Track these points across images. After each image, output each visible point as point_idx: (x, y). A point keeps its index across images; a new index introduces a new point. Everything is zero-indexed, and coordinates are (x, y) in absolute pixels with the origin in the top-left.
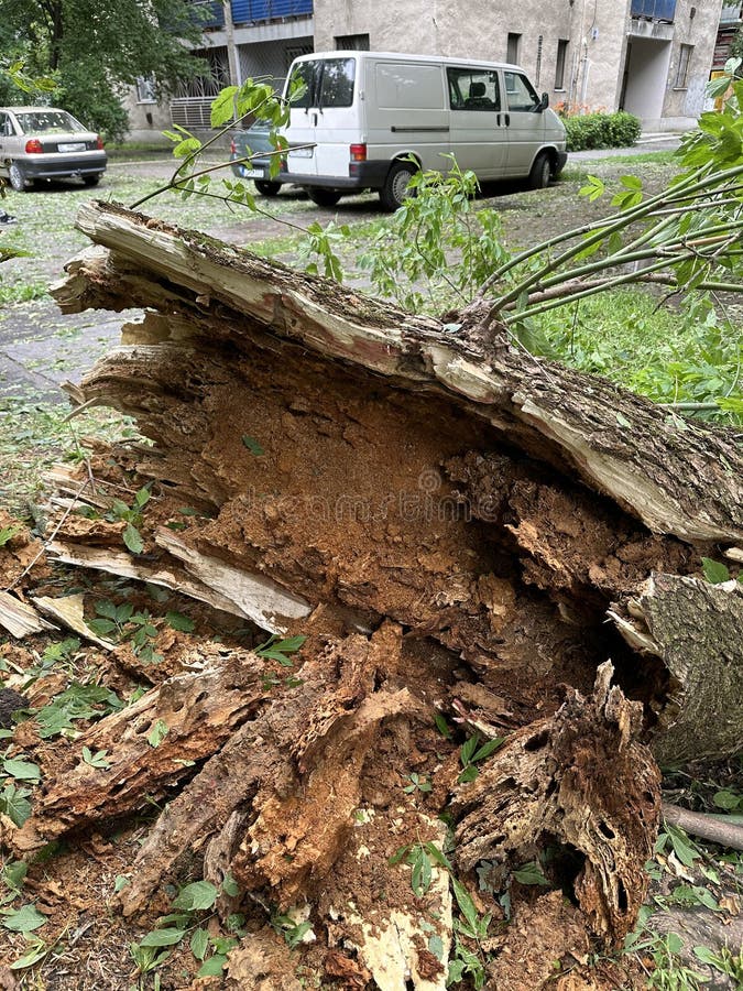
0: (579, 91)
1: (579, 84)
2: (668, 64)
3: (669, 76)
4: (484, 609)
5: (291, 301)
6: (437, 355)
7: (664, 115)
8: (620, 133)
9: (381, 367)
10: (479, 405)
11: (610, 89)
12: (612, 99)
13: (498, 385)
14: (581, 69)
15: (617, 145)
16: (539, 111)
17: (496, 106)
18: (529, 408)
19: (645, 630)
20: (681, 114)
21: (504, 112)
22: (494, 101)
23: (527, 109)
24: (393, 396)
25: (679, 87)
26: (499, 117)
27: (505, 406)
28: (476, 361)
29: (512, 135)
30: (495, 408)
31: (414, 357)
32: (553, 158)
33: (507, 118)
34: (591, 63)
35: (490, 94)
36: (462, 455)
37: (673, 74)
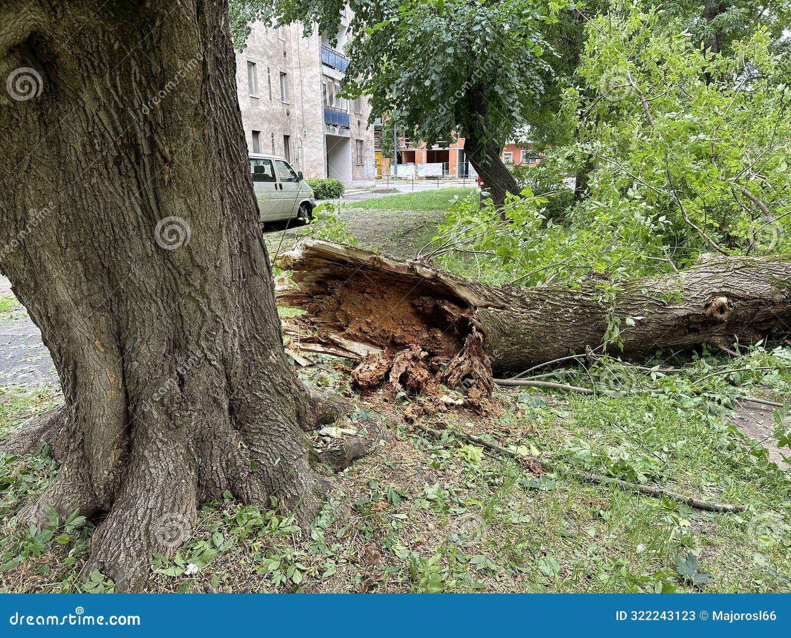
0: (301, 164)
1: (300, 161)
2: (350, 151)
3: (353, 157)
4: (434, 337)
5: (379, 259)
6: (418, 268)
7: (354, 179)
8: (333, 190)
9: (403, 272)
10: (429, 279)
11: (320, 164)
12: (322, 170)
13: (434, 273)
14: (300, 153)
15: (332, 197)
16: (297, 181)
17: (273, 179)
18: (442, 277)
19: (479, 321)
20: (363, 178)
21: (278, 182)
22: (271, 176)
23: (290, 180)
24: (398, 284)
25: (360, 163)
26: (276, 185)
27: (435, 278)
28: (428, 268)
29: (285, 195)
30: (432, 280)
31: (412, 269)
32: (308, 206)
33: (281, 185)
34: (305, 149)
35: (268, 171)
36: (418, 298)
37: (355, 156)
